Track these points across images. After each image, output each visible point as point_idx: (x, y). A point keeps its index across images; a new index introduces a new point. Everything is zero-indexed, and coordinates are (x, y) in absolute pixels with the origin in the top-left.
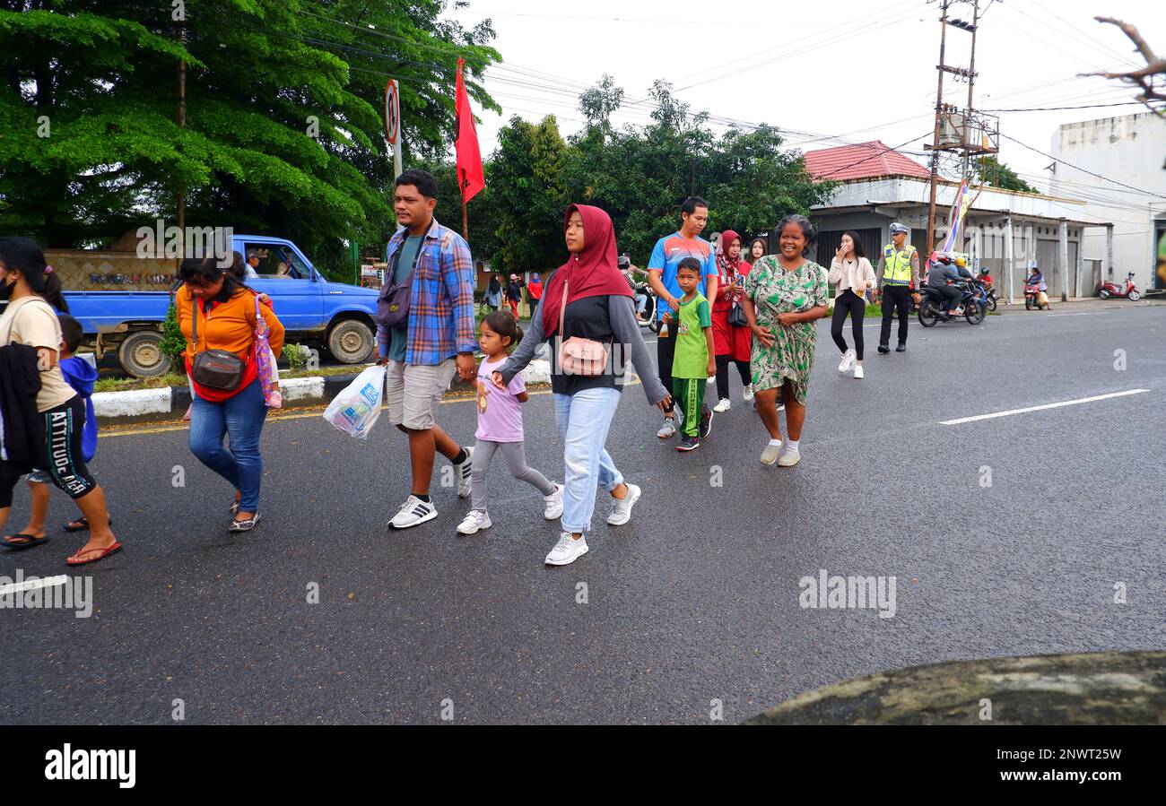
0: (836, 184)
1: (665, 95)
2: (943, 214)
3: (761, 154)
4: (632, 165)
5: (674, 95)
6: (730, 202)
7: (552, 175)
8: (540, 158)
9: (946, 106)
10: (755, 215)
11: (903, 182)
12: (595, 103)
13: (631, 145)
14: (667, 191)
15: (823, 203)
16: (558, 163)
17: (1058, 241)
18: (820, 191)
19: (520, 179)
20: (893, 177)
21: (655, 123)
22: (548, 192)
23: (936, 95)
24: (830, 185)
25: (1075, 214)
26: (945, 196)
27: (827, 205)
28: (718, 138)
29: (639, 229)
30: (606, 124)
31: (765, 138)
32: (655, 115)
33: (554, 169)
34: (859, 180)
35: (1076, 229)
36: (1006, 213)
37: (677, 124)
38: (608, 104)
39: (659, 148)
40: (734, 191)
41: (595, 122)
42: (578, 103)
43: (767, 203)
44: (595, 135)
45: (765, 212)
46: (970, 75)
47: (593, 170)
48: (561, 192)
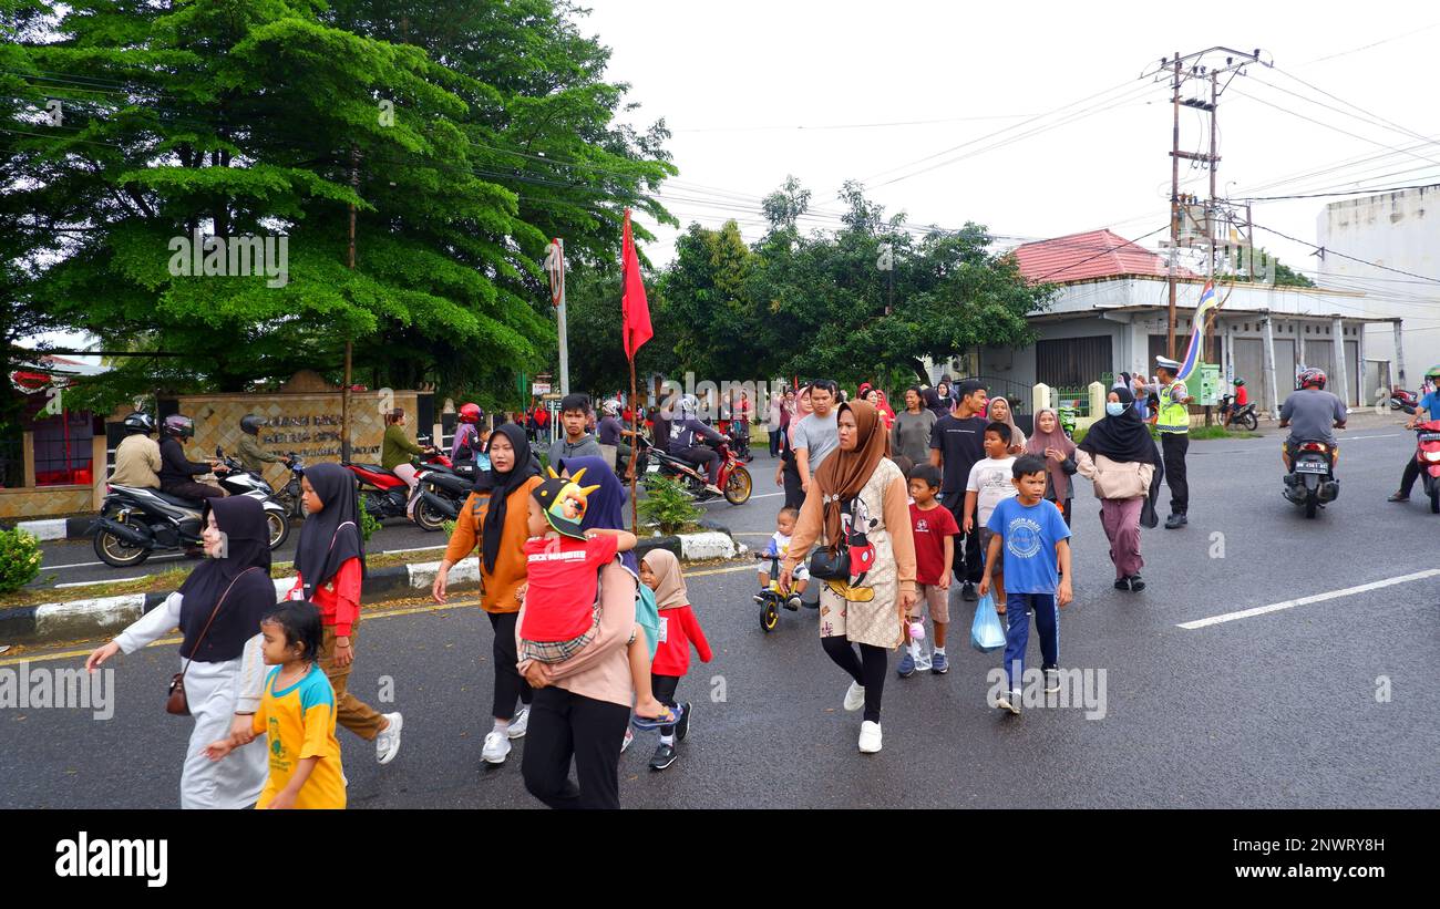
0: (1056, 286)
1: (855, 196)
2: (1187, 315)
3: (967, 258)
4: (822, 273)
5: (867, 196)
6: (933, 313)
7: (735, 286)
8: (721, 267)
9: (1184, 196)
10: (961, 327)
11: (1136, 282)
12: (778, 209)
13: (819, 251)
14: (861, 302)
15: (1041, 309)
16: (740, 272)
17: (1332, 341)
18: (1037, 295)
19: (700, 291)
20: (1124, 277)
21: (847, 226)
22: (730, 304)
23: (1171, 184)
24: (1049, 288)
25: (1351, 309)
26: (1188, 297)
27: (1046, 311)
28: (918, 241)
29: (830, 345)
30: (792, 229)
31: (971, 240)
32: (846, 219)
33: (736, 279)
34: (1082, 282)
35: (1354, 327)
36: (1265, 313)
37: (871, 228)
38: (794, 210)
39: (851, 254)
40: (937, 301)
41: (780, 227)
42: (760, 208)
43: (976, 314)
44: (779, 242)
45: (973, 324)
46: (1212, 159)
47: (779, 281)
48: (744, 303)
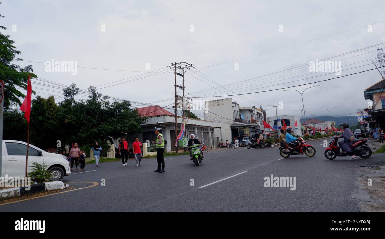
0: (148, 118)
1: (93, 90)
2: (179, 126)
3: (125, 109)
4: (82, 112)
5: (96, 91)
6: (115, 124)
7: (52, 116)
8: (47, 110)
9: (178, 96)
10: (124, 127)
11: (167, 117)
12: (69, 92)
13: (81, 106)
14: (94, 120)
15: (144, 123)
16: (54, 112)
17: (209, 132)
18: (143, 120)
19: (39, 117)
20: (164, 115)
21: (90, 99)
22: (50, 121)
23: (175, 93)
24: (146, 118)
25: (212, 125)
26: (179, 121)
27: (145, 124)
28: (111, 104)
29: (84, 133)
30: (73, 99)
31: (126, 104)
32: (90, 97)
33: (53, 114)
34: (154, 116)
35: (212, 129)
36: (195, 125)
37: (97, 99)
38: (74, 93)
39: (91, 107)
40: (117, 120)
41: (69, 98)
43: (128, 124)
44: (68, 103)
45: (127, 126)
46: (183, 88)
47: (67, 114)
48: (55, 121)
